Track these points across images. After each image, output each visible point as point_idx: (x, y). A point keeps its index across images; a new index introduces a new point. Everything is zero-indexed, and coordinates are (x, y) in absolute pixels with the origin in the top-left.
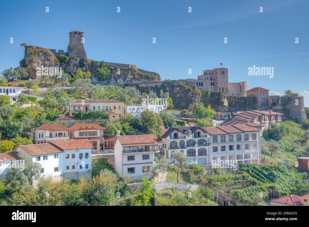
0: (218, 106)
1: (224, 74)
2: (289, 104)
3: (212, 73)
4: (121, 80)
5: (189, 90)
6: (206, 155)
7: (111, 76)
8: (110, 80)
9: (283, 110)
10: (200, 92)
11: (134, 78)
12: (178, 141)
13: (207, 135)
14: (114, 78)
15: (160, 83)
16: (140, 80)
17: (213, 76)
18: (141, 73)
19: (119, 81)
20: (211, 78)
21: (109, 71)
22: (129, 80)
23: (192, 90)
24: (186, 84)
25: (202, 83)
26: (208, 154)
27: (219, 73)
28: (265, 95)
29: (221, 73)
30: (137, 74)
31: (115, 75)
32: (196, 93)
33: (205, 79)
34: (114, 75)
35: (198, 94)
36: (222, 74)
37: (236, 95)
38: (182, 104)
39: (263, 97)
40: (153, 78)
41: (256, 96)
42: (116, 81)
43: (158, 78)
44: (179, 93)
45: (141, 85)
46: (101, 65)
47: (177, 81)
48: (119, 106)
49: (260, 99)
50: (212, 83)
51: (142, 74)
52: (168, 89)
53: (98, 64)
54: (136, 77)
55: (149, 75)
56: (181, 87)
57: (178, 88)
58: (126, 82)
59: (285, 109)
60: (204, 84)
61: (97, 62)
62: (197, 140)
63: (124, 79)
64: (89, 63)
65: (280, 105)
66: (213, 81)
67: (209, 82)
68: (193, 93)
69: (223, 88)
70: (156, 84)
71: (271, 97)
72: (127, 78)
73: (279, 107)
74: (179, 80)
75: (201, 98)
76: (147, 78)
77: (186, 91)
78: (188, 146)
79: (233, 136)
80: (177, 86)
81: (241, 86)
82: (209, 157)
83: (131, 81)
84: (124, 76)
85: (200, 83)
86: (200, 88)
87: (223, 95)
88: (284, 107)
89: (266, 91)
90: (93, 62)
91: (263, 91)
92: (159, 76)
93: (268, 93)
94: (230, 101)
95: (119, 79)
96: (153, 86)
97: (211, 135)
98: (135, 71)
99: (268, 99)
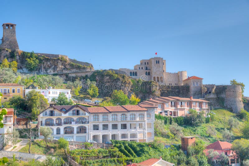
0: (149, 95)
1: (159, 63)
2: (224, 93)
3: (148, 63)
4: (51, 70)
5: (118, 79)
6: (85, 132)
7: (41, 67)
8: (40, 70)
9: (216, 99)
10: (131, 81)
11: (65, 68)
12: (54, 118)
13: (86, 113)
14: (44, 68)
15: (90, 73)
16: (71, 70)
17: (148, 65)
18: (72, 63)
19: (49, 71)
20: (147, 68)
21: (37, 61)
22: (60, 70)
23: (121, 79)
24: (116, 74)
25: (136, 73)
26: (87, 131)
27: (154, 62)
28: (199, 83)
29: (155, 62)
30: (69, 64)
31: (45, 65)
32: (126, 82)
33: (140, 69)
34: (43, 65)
35: (128, 83)
36: (157, 63)
37: (173, 85)
38: (110, 93)
39: (196, 85)
40: (84, 68)
41: (190, 85)
42: (46, 71)
43: (91, 68)
44: (109, 82)
45: (70, 75)
46: (31, 55)
47: (107, 70)
48: (19, 90)
49: (193, 88)
50: (146, 72)
51: (74, 64)
52: (98, 78)
53: (29, 55)
54: (68, 67)
55: (81, 65)
56: (111, 76)
57: (108, 77)
58: (56, 72)
59: (219, 98)
60: (138, 74)
61: (28, 53)
62: (75, 118)
63: (54, 69)
64: (20, 54)
65: (214, 93)
66: (148, 71)
67: (144, 71)
68: (122, 82)
69: (158, 78)
70: (87, 74)
71: (206, 86)
72: (57, 68)
73: (212, 96)
74: (109, 70)
75: (132, 87)
76: (79, 68)
77: (115, 80)
78: (65, 123)
79: (116, 115)
80: (107, 76)
81: (178, 75)
82: (88, 134)
83: (62, 71)
84: (54, 66)
85: (133, 72)
86: (131, 77)
87: (154, 84)
88: (217, 95)
89: (200, 80)
90: (24, 53)
91: (196, 80)
92: (92, 66)
93: (201, 82)
94: (162, 90)
95: (49, 69)
96: (83, 76)
97: (90, 113)
98: (66, 61)
99: (201, 88)
